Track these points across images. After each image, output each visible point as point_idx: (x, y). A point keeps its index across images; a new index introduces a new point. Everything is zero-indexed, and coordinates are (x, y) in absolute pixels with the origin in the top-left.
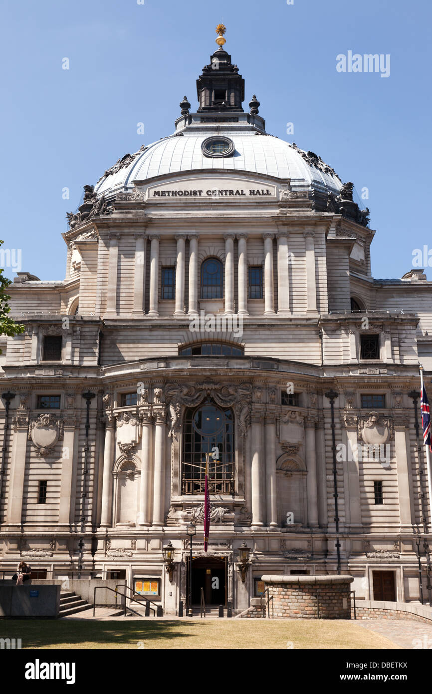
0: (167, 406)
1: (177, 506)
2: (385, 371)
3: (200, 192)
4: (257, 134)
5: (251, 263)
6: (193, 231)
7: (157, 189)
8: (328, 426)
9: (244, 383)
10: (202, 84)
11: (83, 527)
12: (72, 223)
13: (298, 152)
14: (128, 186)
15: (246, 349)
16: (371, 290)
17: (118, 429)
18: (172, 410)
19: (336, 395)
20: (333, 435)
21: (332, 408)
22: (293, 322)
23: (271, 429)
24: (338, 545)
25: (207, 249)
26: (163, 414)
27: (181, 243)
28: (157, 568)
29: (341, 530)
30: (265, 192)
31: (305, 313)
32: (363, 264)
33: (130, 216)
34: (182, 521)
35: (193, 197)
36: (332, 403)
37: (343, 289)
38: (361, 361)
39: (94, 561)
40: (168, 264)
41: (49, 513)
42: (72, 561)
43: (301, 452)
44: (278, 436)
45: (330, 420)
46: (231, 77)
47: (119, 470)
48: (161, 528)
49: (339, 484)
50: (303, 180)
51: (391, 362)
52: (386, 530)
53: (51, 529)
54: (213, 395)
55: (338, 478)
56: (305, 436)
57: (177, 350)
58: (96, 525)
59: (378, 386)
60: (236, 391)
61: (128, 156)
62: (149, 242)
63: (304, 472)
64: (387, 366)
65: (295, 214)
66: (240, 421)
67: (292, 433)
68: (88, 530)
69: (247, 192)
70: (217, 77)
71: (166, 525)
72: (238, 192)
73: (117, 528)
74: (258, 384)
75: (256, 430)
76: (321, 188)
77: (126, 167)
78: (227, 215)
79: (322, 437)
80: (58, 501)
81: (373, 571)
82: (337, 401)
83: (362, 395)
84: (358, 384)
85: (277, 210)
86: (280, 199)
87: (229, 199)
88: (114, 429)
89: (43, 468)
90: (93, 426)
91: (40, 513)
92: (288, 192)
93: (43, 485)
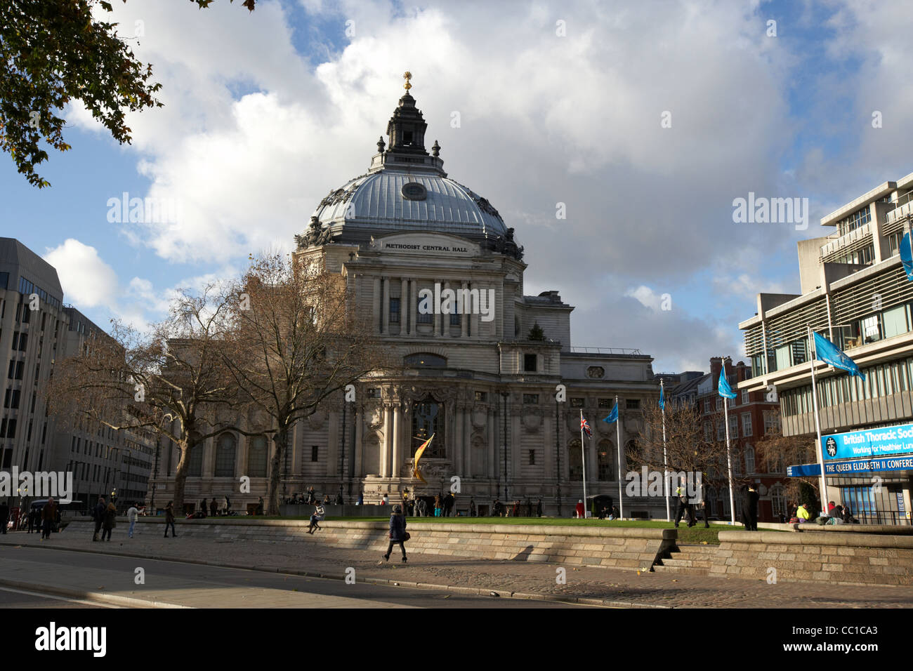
0: (402, 400)
2: (540, 380)
3: (417, 246)
6: (413, 275)
8: (502, 414)
10: (393, 124)
11: (342, 477)
15: (449, 361)
17: (365, 413)
18: (405, 402)
19: (508, 394)
20: (505, 420)
21: (505, 403)
22: (481, 343)
23: (468, 417)
24: (506, 490)
26: (400, 405)
27: (405, 284)
29: (508, 480)
30: (463, 250)
31: (488, 337)
33: (370, 262)
35: (414, 250)
36: (505, 399)
38: (525, 373)
40: (398, 297)
41: (320, 468)
43: (485, 431)
44: (472, 421)
45: (503, 411)
46: (417, 121)
49: (508, 451)
51: (543, 373)
52: (536, 481)
53: (322, 478)
54: (432, 394)
55: (507, 448)
56: (488, 420)
58: (351, 476)
59: (535, 389)
60: (447, 391)
62: (382, 281)
63: (486, 444)
64: (541, 376)
65: (484, 268)
66: (449, 411)
67: (480, 419)
68: (346, 479)
69: (451, 249)
71: (402, 477)
72: (445, 248)
75: (460, 417)
77: (344, 203)
78: (437, 265)
79: (498, 421)
80: (326, 460)
82: (508, 398)
83: (524, 395)
84: (522, 387)
85: (470, 263)
86: (473, 256)
87: (438, 253)
88: (363, 412)
89: (315, 438)
90: (348, 410)
91: (314, 468)
92: (479, 251)
93: (315, 449)
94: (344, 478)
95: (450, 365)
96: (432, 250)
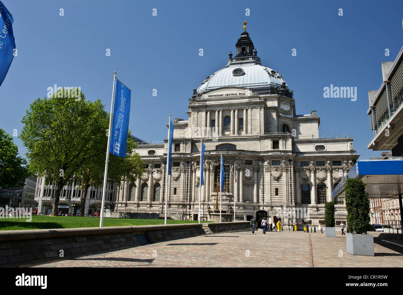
0: (209, 165)
1: (212, 195)
2: (280, 153)
3: (223, 95)
4: (255, 64)
5: (240, 118)
7: (209, 95)
8: (261, 171)
9: (232, 158)
10: (238, 45)
11: (187, 201)
12: (190, 102)
13: (267, 72)
14: (207, 89)
15: (237, 146)
16: (292, 121)
17: (196, 172)
18: (211, 166)
19: (264, 161)
20: (263, 174)
22: (252, 137)
23: (241, 173)
24: (263, 208)
25: (226, 114)
26: (208, 168)
27: (217, 112)
28: (206, 214)
29: (265, 203)
30: (244, 94)
31: (256, 134)
32: (289, 111)
33: (201, 104)
34: (213, 200)
35: (221, 97)
36: (263, 164)
37: (274, 124)
38: (272, 150)
39: (190, 212)
40: (213, 119)
41: (177, 197)
42: (184, 211)
43: (252, 180)
44: (244, 174)
45: (262, 169)
46: (247, 42)
47: (197, 185)
48: (207, 202)
49: (264, 189)
50: (267, 83)
51: (282, 150)
52: (279, 204)
53: (177, 202)
55: (264, 187)
56: (253, 174)
57: (215, 147)
58: (190, 200)
59: (277, 158)
60: (230, 160)
61: (209, 77)
62: (206, 112)
63: (252, 185)
64: (281, 151)
65: (253, 101)
68: (188, 203)
69: (238, 94)
70: (242, 43)
71: (209, 201)
72: (235, 94)
73: (196, 202)
74: (237, 158)
76: (274, 85)
77: (207, 81)
78: (231, 102)
79: (259, 174)
80: (180, 194)
81: (274, 216)
83: (273, 161)
84: (270, 157)
85: (248, 100)
86: (249, 96)
87: (232, 97)
88: (195, 172)
89: (174, 184)
90: (189, 171)
91: (174, 197)
92: (251, 93)
93: (175, 189)
94: (188, 202)
95: (237, 148)
96: (229, 96)
